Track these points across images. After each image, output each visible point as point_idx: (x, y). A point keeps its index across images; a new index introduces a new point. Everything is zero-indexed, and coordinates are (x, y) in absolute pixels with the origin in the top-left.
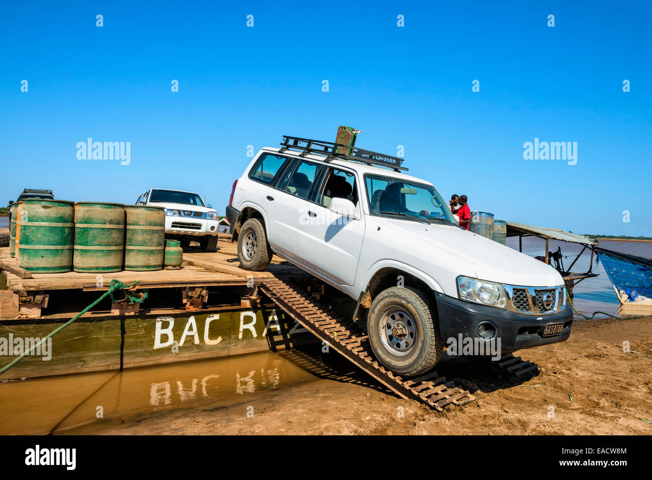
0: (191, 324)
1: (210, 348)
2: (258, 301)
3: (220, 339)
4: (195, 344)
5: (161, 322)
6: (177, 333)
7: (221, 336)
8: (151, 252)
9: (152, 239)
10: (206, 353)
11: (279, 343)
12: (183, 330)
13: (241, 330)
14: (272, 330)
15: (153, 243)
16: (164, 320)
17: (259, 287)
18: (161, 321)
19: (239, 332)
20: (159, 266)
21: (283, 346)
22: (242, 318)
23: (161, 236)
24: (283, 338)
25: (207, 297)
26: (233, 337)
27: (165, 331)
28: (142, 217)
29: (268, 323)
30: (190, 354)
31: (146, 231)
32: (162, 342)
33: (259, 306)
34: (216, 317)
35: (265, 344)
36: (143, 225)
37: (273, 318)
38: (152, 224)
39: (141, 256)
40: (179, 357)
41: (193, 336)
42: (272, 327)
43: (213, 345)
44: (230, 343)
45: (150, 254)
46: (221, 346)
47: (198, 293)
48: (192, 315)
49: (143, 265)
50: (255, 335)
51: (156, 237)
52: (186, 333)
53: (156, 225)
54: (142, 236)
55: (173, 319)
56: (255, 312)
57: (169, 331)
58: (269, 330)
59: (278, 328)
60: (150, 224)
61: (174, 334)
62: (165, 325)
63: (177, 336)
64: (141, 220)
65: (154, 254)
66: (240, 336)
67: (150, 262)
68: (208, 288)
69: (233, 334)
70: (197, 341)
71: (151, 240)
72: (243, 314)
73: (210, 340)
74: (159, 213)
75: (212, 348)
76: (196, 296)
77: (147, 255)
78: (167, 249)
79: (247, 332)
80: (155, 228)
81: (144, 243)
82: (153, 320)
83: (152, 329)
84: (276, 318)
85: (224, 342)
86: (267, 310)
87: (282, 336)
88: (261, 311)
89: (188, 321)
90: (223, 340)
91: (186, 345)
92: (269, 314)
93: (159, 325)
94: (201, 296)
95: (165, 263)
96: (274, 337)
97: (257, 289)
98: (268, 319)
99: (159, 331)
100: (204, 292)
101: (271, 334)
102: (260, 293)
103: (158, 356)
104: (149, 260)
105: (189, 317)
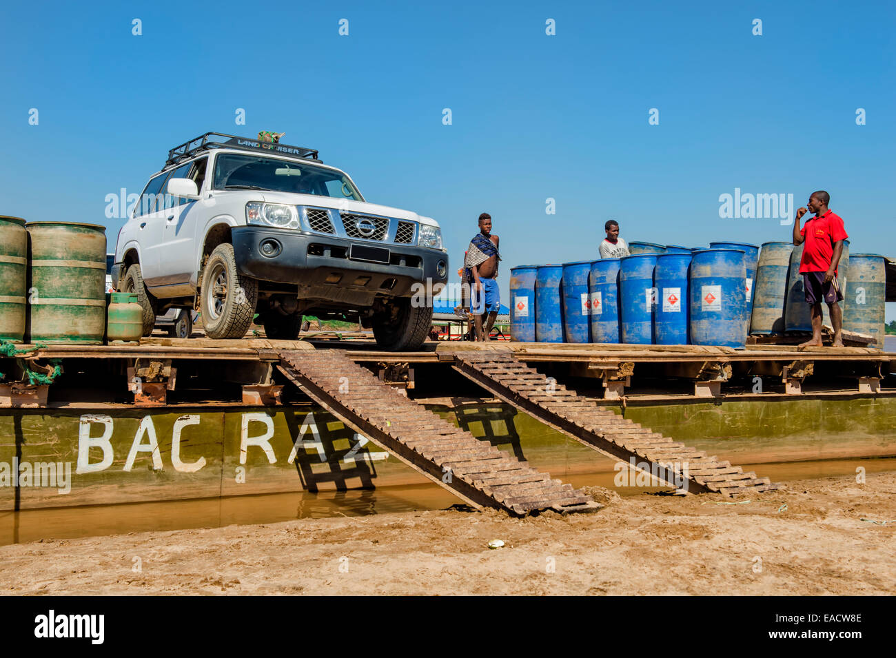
0: (146, 431)
1: (183, 478)
2: (277, 394)
3: (202, 461)
4: (155, 468)
5: (89, 424)
6: (118, 447)
7: (206, 457)
8: (80, 310)
9: (79, 285)
10: (176, 487)
11: (323, 478)
12: (132, 441)
13: (244, 447)
14: (308, 453)
15: (82, 293)
16: (94, 420)
17: (274, 365)
18: (89, 421)
19: (239, 450)
20: (96, 337)
21: (332, 485)
22: (245, 425)
23: (98, 281)
24: (331, 468)
25: (174, 380)
26: (228, 459)
27: (97, 442)
28: (59, 243)
29: (299, 439)
30: (145, 488)
31: (68, 270)
32: (91, 461)
33: (278, 403)
34: (194, 419)
35: (293, 479)
36: (62, 258)
37: (309, 428)
38: (79, 257)
39: (60, 317)
40: (125, 492)
41: (150, 454)
42: (308, 445)
43: (189, 473)
44: (222, 470)
45: (76, 314)
46: (204, 475)
47: (156, 371)
48: (147, 414)
49: (64, 333)
50: (272, 458)
51: (87, 282)
52: (137, 447)
53: (86, 258)
54: (61, 278)
55: (111, 420)
56: (272, 415)
57: (104, 442)
58: (301, 451)
59: (320, 448)
60: (75, 256)
61: (114, 448)
62: (97, 431)
63: (120, 452)
64: (58, 249)
65: (84, 313)
66: (243, 459)
67: (77, 328)
68: (175, 363)
69: (228, 455)
70: (158, 463)
71: (77, 287)
72: (247, 418)
73: (184, 462)
74: (94, 237)
75: (187, 478)
76: (152, 376)
77: (70, 315)
78: (112, 307)
79: (255, 451)
80: (85, 264)
81: (65, 293)
82: (74, 420)
83: (71, 437)
84: (315, 429)
85: (211, 469)
86: (296, 413)
87: (327, 464)
88: (283, 413)
89: (139, 424)
90: (209, 464)
91: (138, 469)
92: (301, 420)
93: (85, 429)
94: (162, 376)
95: (109, 334)
96: (312, 465)
97: (270, 369)
98: (298, 431)
99: (85, 442)
100: (168, 370)
101: (305, 459)
102: (277, 377)
103: (84, 487)
104: (75, 324)
105: (141, 417)
